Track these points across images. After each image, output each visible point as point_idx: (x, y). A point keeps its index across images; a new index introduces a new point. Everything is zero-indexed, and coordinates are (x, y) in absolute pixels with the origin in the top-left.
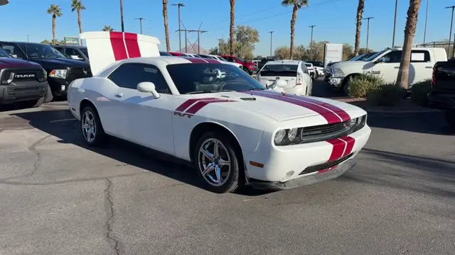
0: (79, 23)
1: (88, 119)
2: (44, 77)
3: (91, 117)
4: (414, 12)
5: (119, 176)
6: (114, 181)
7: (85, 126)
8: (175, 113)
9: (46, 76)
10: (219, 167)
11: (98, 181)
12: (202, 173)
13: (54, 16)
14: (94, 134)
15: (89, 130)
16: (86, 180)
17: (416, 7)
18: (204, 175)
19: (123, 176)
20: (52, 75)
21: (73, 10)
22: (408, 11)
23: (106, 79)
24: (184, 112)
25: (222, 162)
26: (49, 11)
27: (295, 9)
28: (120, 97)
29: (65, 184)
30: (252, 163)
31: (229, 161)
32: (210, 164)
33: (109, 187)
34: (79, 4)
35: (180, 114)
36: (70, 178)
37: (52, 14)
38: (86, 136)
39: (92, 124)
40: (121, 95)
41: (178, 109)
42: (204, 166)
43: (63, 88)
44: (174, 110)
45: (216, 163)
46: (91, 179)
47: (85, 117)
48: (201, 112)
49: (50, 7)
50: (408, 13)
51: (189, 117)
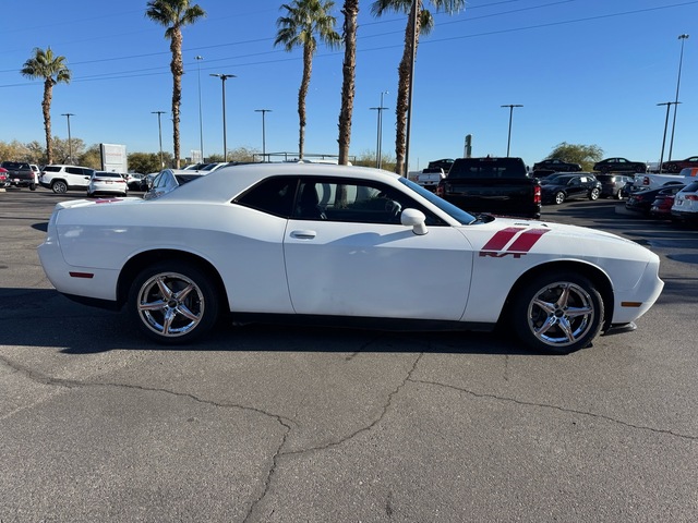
8: (482, 254)
10: (567, 319)
17: (350, 113)
18: (538, 336)
23: (228, 203)
24: (504, 250)
25: (573, 312)
27: (48, 85)
30: (624, 304)
31: (592, 307)
32: (548, 320)
35: (494, 255)
41: (489, 245)
44: (479, 249)
45: (559, 316)
51: (517, 256)
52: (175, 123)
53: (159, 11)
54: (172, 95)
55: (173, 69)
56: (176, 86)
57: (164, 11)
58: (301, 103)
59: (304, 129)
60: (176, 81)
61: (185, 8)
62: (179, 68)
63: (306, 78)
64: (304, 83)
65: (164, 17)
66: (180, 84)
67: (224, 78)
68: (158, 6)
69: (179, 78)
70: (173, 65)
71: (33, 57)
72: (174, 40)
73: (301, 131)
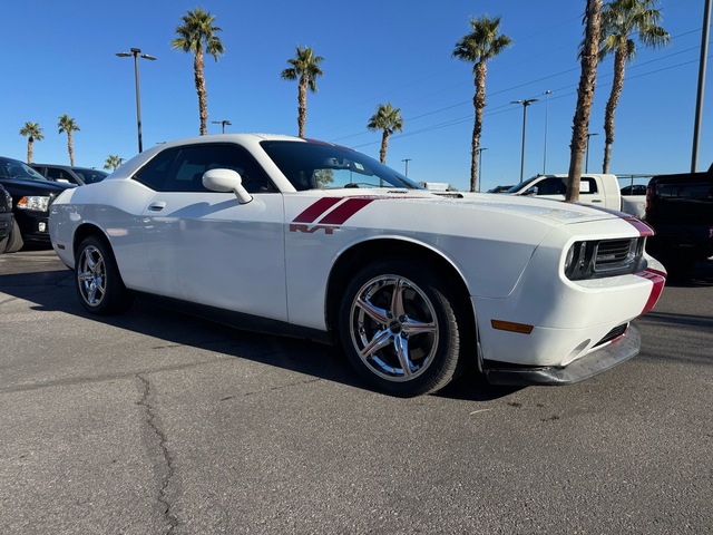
0: (70, 149)
1: (90, 262)
2: (6, 206)
3: (95, 257)
4: (584, 119)
5: (162, 369)
6: (156, 379)
7: (85, 276)
8: (293, 228)
9: (10, 205)
10: (404, 336)
11: (117, 381)
12: (360, 353)
13: (31, 140)
14: (103, 290)
15: (93, 283)
16: (89, 379)
17: (587, 111)
18: (364, 358)
19: (172, 368)
20: (22, 206)
21: (61, 131)
22: (575, 118)
24: (316, 222)
25: (412, 326)
26: (23, 132)
27: (385, 135)
28: (160, 208)
29: (40, 390)
30: (497, 324)
31: (435, 322)
32: (378, 334)
33: (147, 393)
34: (71, 123)
35: (304, 229)
36: (53, 378)
37: (28, 136)
38: (87, 296)
39: (99, 271)
40: (163, 204)
41: (298, 219)
42: (363, 338)
43: (42, 227)
44: (290, 221)
45: (396, 330)
46: (101, 378)
47: (84, 257)
48: (357, 220)
49: (24, 126)
50: (574, 121)
51: (329, 231)
52: (473, 156)
53: (466, 50)
54: (473, 128)
55: (475, 103)
56: (477, 118)
57: (470, 48)
58: (608, 117)
59: (610, 146)
60: (477, 114)
61: (490, 40)
62: (481, 101)
63: (616, 87)
64: (613, 94)
65: (468, 53)
66: (481, 117)
67: (526, 104)
68: (464, 45)
69: (480, 111)
70: (475, 99)
71: (375, 113)
72: (478, 73)
73: (606, 150)
